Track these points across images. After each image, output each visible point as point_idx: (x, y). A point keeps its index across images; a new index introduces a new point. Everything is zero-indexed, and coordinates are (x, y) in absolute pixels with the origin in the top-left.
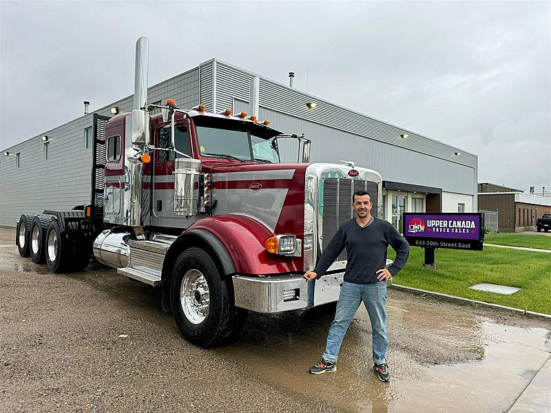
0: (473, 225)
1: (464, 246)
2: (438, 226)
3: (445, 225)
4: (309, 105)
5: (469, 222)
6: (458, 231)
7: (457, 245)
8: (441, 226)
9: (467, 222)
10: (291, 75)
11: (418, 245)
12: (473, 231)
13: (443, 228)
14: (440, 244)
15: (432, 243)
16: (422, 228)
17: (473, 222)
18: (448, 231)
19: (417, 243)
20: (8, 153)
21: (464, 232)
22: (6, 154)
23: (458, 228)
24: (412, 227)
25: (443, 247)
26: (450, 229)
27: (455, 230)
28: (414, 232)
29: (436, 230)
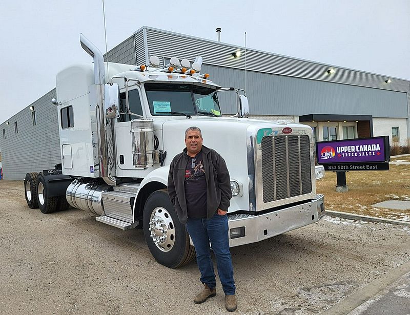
0: (378, 148)
1: (371, 167)
2: (347, 151)
3: (353, 150)
4: (234, 55)
5: (375, 145)
6: (365, 154)
7: (365, 167)
8: (349, 151)
9: (372, 145)
10: (219, 30)
11: (331, 170)
12: (379, 154)
13: (351, 153)
14: (349, 168)
15: (343, 167)
16: (333, 155)
17: (378, 145)
18: (356, 155)
19: (330, 168)
20: (8, 123)
21: (370, 155)
22: (7, 124)
23: (365, 152)
24: (324, 155)
25: (353, 170)
26: (358, 153)
27: (362, 154)
28: (326, 158)
29: (345, 155)
